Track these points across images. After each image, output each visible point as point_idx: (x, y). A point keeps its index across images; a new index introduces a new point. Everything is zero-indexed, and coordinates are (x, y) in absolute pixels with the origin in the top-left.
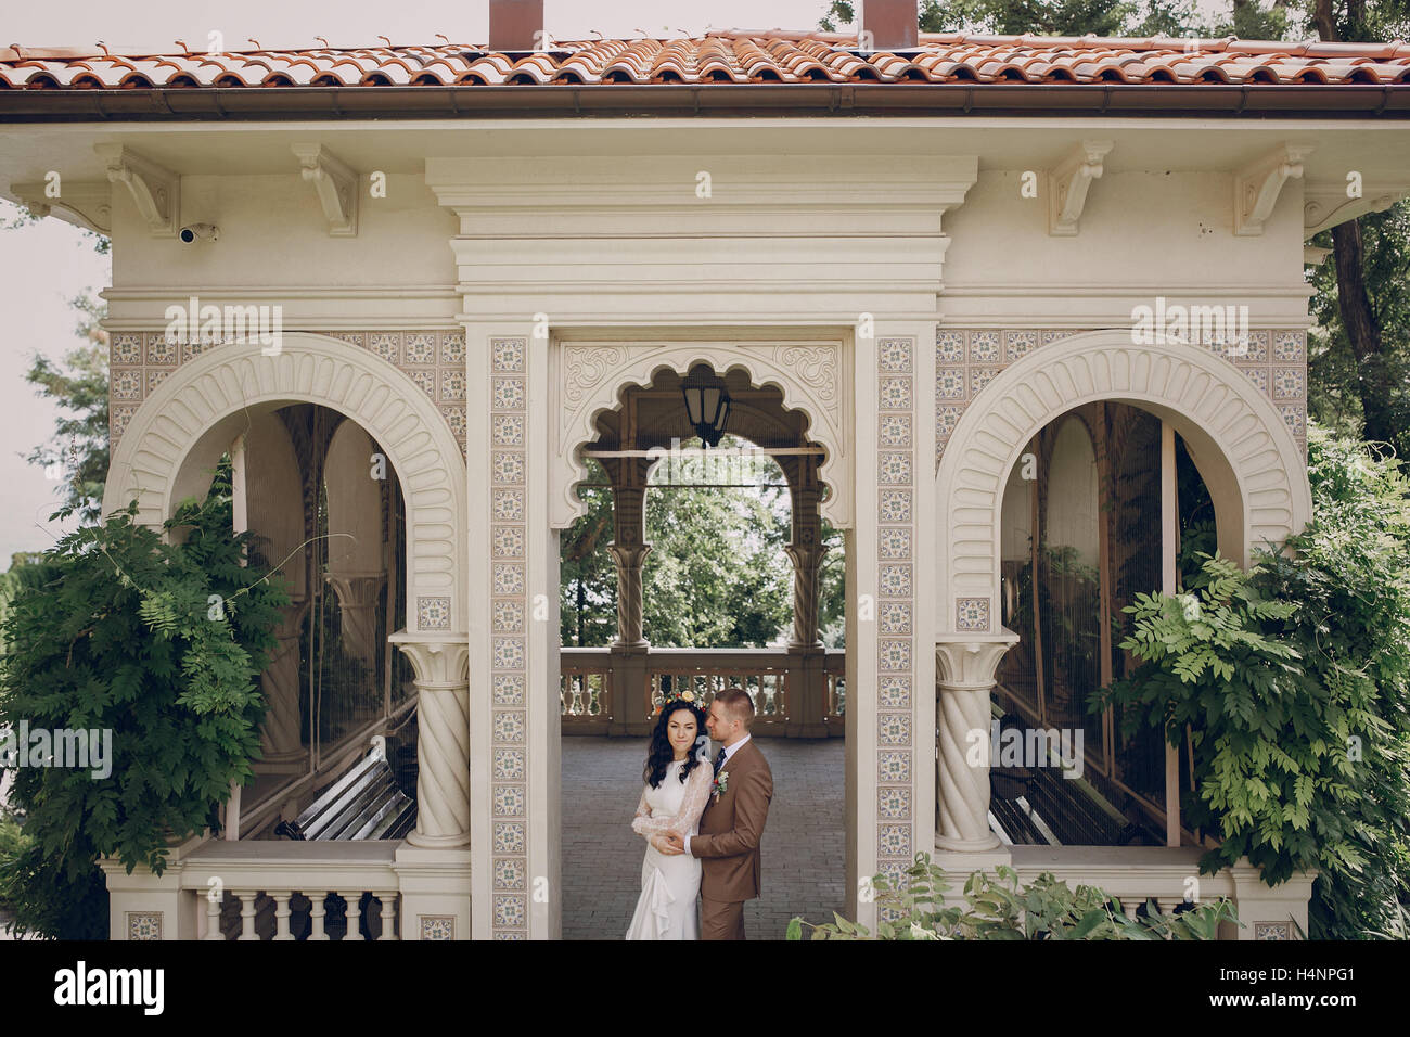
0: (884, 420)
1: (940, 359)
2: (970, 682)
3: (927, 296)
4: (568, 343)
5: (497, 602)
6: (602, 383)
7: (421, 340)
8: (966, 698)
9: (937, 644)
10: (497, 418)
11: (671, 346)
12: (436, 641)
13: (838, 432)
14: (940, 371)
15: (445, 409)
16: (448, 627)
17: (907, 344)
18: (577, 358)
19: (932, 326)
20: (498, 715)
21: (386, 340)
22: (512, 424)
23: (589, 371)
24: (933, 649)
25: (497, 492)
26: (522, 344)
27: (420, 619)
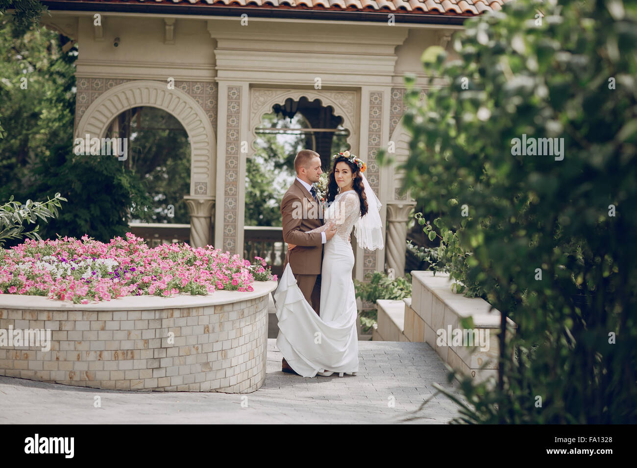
0: (371, 121)
1: (392, 100)
2: (399, 219)
3: (389, 77)
4: (254, 88)
5: (227, 184)
6: (267, 103)
7: (198, 85)
8: (398, 225)
9: (388, 205)
10: (229, 116)
11: (293, 91)
12: (202, 199)
13: (354, 125)
14: (392, 103)
15: (207, 111)
16: (206, 193)
17: (380, 94)
18: (257, 94)
19: (390, 88)
20: (226, 226)
21: (185, 85)
22: (234, 119)
23: (262, 99)
24: (386, 206)
25: (228, 144)
26: (239, 89)
27: (196, 190)
